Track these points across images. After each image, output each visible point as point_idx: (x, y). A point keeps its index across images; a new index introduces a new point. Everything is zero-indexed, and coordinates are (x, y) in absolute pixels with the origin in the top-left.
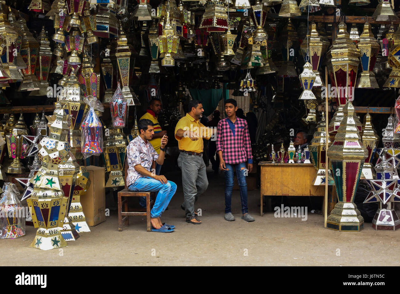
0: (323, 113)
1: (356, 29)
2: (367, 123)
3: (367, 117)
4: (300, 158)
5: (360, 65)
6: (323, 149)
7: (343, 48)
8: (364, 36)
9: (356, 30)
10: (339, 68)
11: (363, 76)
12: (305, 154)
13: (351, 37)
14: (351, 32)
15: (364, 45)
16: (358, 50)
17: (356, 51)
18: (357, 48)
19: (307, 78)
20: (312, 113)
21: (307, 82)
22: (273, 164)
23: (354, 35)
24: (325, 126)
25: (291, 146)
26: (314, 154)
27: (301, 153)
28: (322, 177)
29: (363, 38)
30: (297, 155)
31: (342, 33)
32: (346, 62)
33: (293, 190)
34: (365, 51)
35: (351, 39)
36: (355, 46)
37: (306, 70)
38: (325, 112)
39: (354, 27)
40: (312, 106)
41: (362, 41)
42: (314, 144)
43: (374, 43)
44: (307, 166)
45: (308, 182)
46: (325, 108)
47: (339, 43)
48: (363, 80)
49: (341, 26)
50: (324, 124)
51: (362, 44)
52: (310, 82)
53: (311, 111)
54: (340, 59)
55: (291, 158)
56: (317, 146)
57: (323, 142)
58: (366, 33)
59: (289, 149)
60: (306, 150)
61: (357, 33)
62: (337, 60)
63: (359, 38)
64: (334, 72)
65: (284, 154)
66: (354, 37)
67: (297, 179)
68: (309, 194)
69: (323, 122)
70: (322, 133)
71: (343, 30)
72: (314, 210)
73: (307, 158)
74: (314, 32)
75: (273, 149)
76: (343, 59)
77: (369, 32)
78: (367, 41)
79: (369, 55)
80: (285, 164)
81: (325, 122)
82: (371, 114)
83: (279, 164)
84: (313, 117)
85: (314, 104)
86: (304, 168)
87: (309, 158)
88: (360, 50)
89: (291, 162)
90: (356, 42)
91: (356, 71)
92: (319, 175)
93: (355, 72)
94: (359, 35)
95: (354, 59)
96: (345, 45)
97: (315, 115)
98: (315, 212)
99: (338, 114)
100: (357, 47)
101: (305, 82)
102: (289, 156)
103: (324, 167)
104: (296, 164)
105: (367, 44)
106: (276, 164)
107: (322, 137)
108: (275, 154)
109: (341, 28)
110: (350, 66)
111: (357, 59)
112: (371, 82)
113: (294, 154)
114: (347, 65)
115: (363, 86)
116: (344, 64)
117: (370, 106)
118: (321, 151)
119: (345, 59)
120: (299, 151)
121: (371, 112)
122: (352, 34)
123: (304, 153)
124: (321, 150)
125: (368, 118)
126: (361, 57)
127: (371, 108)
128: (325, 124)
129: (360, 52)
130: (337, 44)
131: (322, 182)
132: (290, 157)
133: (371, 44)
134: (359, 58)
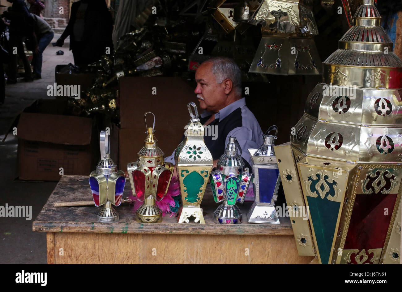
12: (256, 181)
22: (104, 229)
27: (240, 176)
30: (219, 184)
55: (192, 198)
65: (156, 182)
75: (104, 155)
80: (161, 229)
83: (134, 226)
102: (183, 188)
104: (215, 228)
106: (118, 228)
108: (114, 178)
113: (206, 179)
120: (230, 170)
123: (253, 177)
132: (184, 195)
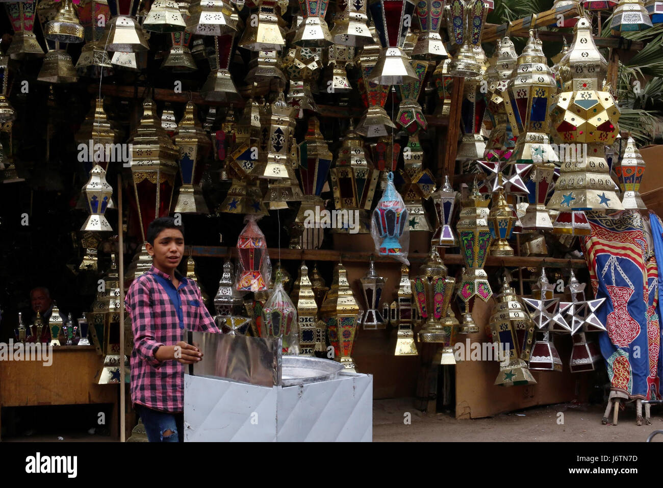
0: (113, 256)
1: (171, 112)
2: (189, 273)
3: (189, 263)
4: (71, 337)
5: (178, 174)
6: (114, 320)
7: (152, 144)
8: (185, 124)
9: (171, 114)
10: (144, 177)
11: (183, 192)
12: (80, 329)
13: (164, 125)
14: (164, 117)
15: (186, 140)
16: (175, 148)
17: (172, 150)
18: (175, 144)
19: (97, 192)
20: (91, 255)
21: (97, 199)
23: (168, 121)
24: (118, 279)
25: (54, 314)
26: (98, 327)
27: (73, 327)
28: (113, 369)
29: (184, 128)
30: (65, 330)
31: (148, 117)
32: (155, 166)
33: (58, 394)
34: (187, 151)
35: (163, 129)
36: (171, 141)
37: (94, 179)
38: (117, 254)
39: (168, 109)
40: (92, 244)
41: (181, 132)
42: (96, 311)
43: (202, 137)
44: (84, 349)
45: (86, 379)
46: (118, 247)
47: (144, 135)
48: (182, 198)
49: (147, 105)
50: (115, 275)
51: (183, 137)
52: (102, 200)
53: (88, 251)
54: (145, 162)
55: (55, 337)
56: (103, 314)
57: (114, 307)
58: (189, 119)
59: (51, 320)
60: (82, 321)
61: (173, 118)
62: (141, 163)
63: (176, 128)
64: (135, 183)
66: (168, 126)
67: (66, 374)
68: (88, 400)
69: (113, 271)
70: (112, 290)
71: (150, 113)
72: (94, 429)
73: (84, 336)
74: (101, 113)
76: (150, 163)
77: (194, 119)
78: (191, 133)
79: (193, 156)
81: (118, 271)
82: (195, 258)
84: (93, 262)
85: (95, 240)
86: (79, 355)
87: (88, 335)
88: (178, 148)
89: (55, 344)
90: (172, 134)
91: (172, 184)
92: (107, 365)
93: (170, 184)
94: (177, 122)
95: (170, 163)
96: (155, 138)
97: (97, 259)
98: (95, 431)
99: (142, 258)
100: (174, 142)
101: (92, 200)
102: (51, 332)
103: (116, 351)
105: (191, 137)
107: (112, 297)
109: (148, 109)
110: (163, 174)
111: (174, 163)
112: (197, 202)
113: (60, 328)
114: (157, 173)
115: (183, 209)
116: (152, 171)
117: (194, 244)
118: (111, 324)
119: (154, 162)
120: (70, 324)
121: (195, 254)
122: (164, 120)
123: (78, 327)
124: (111, 321)
125: (190, 265)
126: (181, 160)
127: (195, 247)
128: (117, 275)
129: (178, 151)
130: (139, 136)
131: (112, 379)
132: (52, 335)
133: (198, 138)
134: (177, 161)
